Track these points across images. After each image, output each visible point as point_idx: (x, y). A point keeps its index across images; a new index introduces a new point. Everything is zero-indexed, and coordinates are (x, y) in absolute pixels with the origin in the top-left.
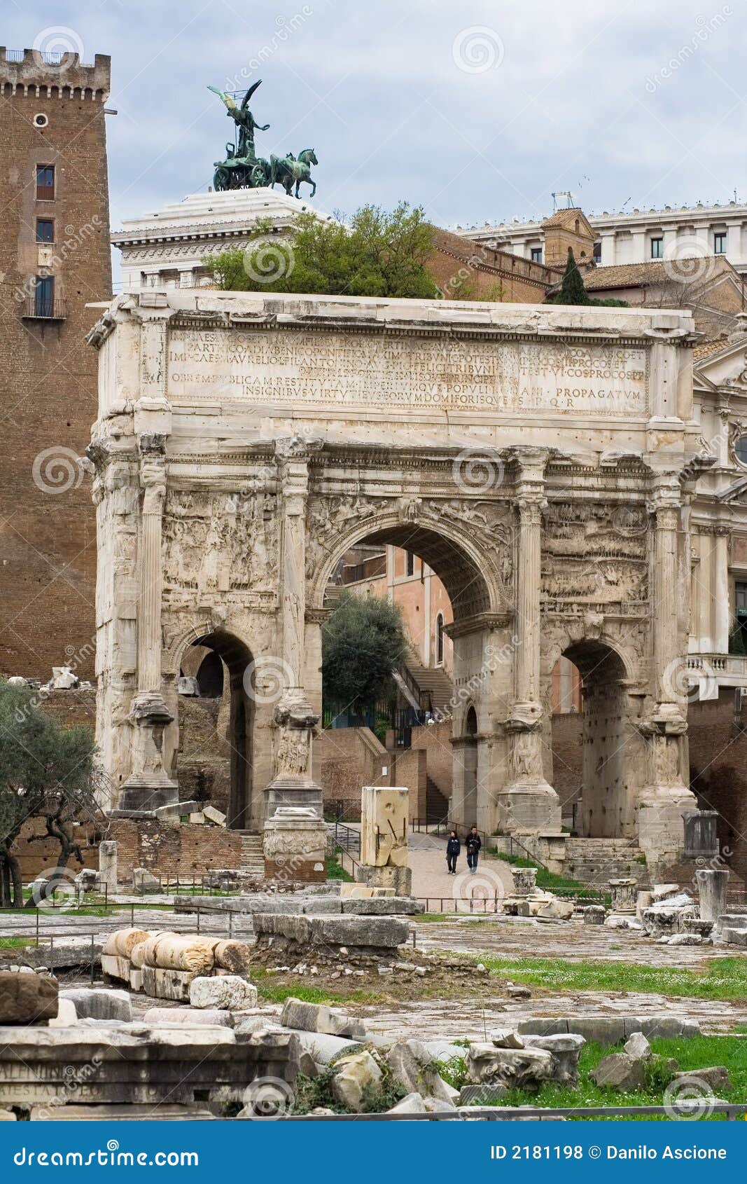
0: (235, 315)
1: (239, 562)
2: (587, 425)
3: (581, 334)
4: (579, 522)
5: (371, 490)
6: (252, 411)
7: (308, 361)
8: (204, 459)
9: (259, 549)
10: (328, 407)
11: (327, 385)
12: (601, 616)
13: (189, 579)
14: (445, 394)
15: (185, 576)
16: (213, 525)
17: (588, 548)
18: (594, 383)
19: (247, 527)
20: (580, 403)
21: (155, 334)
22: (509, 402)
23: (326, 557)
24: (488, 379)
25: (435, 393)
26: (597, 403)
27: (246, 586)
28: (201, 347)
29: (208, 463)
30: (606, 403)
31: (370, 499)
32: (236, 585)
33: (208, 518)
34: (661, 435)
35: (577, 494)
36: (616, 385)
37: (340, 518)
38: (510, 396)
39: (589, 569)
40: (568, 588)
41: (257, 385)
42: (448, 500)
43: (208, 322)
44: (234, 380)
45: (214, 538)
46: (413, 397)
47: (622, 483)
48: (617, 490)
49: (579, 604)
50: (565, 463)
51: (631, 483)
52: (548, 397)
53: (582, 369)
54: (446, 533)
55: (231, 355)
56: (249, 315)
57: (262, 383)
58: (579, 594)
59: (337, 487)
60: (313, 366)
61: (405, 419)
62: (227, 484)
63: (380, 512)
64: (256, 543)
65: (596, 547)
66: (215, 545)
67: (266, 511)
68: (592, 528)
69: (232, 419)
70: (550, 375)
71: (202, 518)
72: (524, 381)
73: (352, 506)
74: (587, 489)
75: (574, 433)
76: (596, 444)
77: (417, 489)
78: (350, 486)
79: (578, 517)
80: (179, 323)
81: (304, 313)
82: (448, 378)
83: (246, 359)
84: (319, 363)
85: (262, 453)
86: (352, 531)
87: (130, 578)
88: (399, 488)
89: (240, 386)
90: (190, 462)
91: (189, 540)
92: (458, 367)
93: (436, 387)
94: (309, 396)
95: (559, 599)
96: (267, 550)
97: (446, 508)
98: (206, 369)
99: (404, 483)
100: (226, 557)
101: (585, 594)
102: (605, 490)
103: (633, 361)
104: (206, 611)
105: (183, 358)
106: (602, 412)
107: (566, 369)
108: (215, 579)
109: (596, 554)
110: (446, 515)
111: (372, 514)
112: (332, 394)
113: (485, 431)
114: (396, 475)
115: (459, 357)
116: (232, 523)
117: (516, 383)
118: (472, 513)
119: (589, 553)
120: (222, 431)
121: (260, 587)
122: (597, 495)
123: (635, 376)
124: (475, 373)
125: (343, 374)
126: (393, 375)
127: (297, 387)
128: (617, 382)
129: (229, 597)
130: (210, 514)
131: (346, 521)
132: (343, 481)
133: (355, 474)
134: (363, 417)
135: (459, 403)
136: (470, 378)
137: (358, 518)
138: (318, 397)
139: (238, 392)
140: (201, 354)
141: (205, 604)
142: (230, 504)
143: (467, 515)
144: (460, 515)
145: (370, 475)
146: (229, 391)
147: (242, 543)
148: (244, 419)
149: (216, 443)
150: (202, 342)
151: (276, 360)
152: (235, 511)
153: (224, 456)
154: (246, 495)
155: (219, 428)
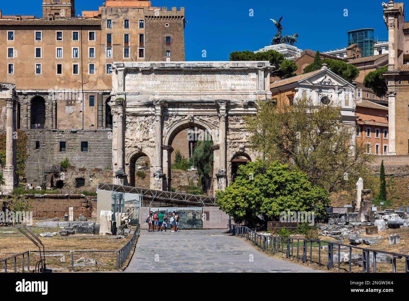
0: (142, 68)
1: (145, 134)
2: (239, 94)
3: (237, 69)
4: (237, 120)
5: (180, 113)
6: (147, 93)
7: (163, 79)
8: (135, 107)
9: (150, 130)
10: (168, 92)
11: (168, 86)
12: (243, 145)
13: (132, 138)
14: (200, 86)
15: (131, 138)
16: (138, 124)
17: (240, 127)
18: (242, 82)
19: (148, 124)
20: (238, 88)
21: (121, 74)
22: (218, 88)
23: (168, 131)
24: (213, 82)
25: (198, 86)
26: (243, 87)
27: (148, 140)
28: (134, 77)
30: (245, 87)
31: (180, 116)
32: (144, 140)
34: (259, 95)
35: (237, 112)
36: (248, 82)
37: (172, 121)
38: (218, 86)
39: (241, 133)
40: (235, 138)
42: (202, 115)
43: (136, 71)
44: (143, 85)
45: (139, 127)
46: (191, 88)
47: (249, 109)
48: (248, 111)
49: (238, 142)
50: (233, 104)
51: (252, 109)
52: (229, 86)
53: (238, 78)
54: (201, 124)
55: (142, 79)
56: (146, 68)
57: (150, 85)
58: (238, 139)
59: (170, 113)
60: (164, 81)
61: (189, 94)
62: (141, 113)
63: (183, 119)
64: (150, 129)
65: (243, 127)
66: (139, 129)
67: (152, 120)
68: (241, 121)
69: (142, 96)
70: (230, 80)
71: (135, 122)
72: (222, 82)
73: (175, 118)
74: (239, 111)
75: (235, 96)
76: (242, 98)
77: (193, 113)
78: (174, 112)
79: (238, 119)
80: (127, 71)
81: (161, 66)
82: (201, 82)
83: (146, 80)
84: (166, 80)
85: (150, 104)
86: (175, 124)
88: (188, 113)
89: (145, 87)
90: (131, 108)
91: (131, 128)
92: (204, 79)
93: (198, 85)
94: (163, 89)
95: (232, 141)
96: (153, 130)
97: (201, 117)
98: (135, 83)
99: (189, 111)
100: (142, 132)
101: (240, 139)
102: (245, 111)
103: (253, 75)
104: (136, 147)
105: (129, 80)
106: (244, 90)
107: (234, 78)
108: (139, 138)
109: (243, 128)
110: (201, 119)
111: (180, 120)
112: (169, 88)
113: (211, 96)
114: (187, 109)
115: (204, 77)
116: (143, 123)
117: (220, 83)
118: (208, 118)
119: (241, 129)
120: (139, 99)
121: (151, 140)
122: (242, 112)
123: (253, 79)
124: (209, 81)
125: (172, 82)
126: (186, 82)
127: (160, 87)
128: (248, 81)
129: (142, 143)
130: (137, 121)
131: (174, 122)
132: (172, 111)
133: (176, 109)
134: (177, 94)
135: (204, 89)
136: (207, 82)
137: (177, 121)
138: (165, 89)
139: (144, 88)
140: (134, 79)
141: (136, 145)
142: (143, 118)
143: (206, 119)
144: (205, 119)
145: (180, 109)
146: (142, 88)
147: (146, 129)
148: (145, 96)
149: (138, 102)
150: (134, 75)
151: (154, 79)
152: (144, 120)
153: (140, 106)
154: (146, 116)
155: (139, 98)
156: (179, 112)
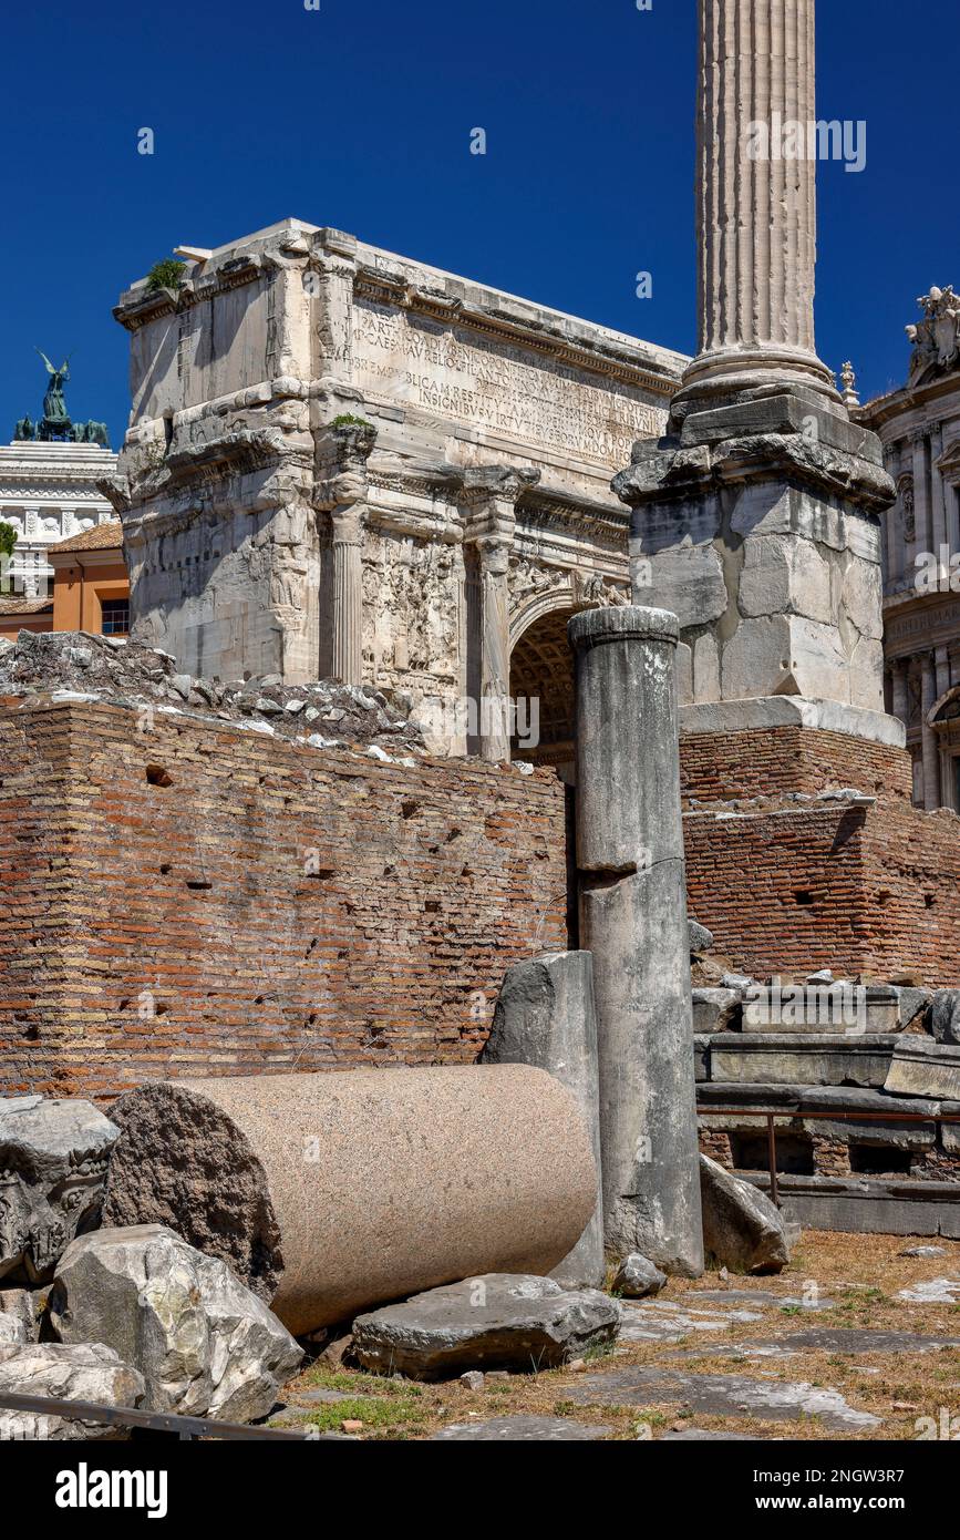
1: (414, 632)
5: (552, 557)
6: (435, 425)
7: (484, 372)
8: (386, 482)
9: (433, 616)
10: (508, 437)
11: (502, 410)
14: (610, 445)
16: (387, 575)
19: (422, 584)
21: (341, 290)
25: (602, 443)
27: (423, 665)
28: (378, 326)
29: (389, 487)
31: (545, 567)
32: (413, 663)
33: (381, 564)
37: (518, 587)
41: (434, 391)
42: (618, 583)
43: (389, 294)
44: (410, 380)
45: (388, 593)
46: (582, 445)
55: (407, 346)
57: (439, 388)
59: (517, 545)
60: (489, 380)
61: (582, 469)
62: (407, 521)
63: (555, 587)
64: (432, 608)
66: (388, 603)
67: (442, 566)
69: (416, 431)
71: (374, 564)
73: (528, 574)
77: (591, 562)
78: (530, 546)
80: (357, 285)
81: (485, 306)
82: (613, 427)
83: (423, 354)
84: (495, 377)
85: (449, 484)
86: (529, 606)
87: (301, 636)
88: (574, 558)
89: (418, 391)
92: (621, 416)
93: (602, 436)
94: (487, 419)
96: (442, 619)
98: (381, 356)
99: (580, 552)
100: (400, 623)
105: (357, 335)
108: (390, 650)
111: (547, 587)
112: (507, 420)
114: (572, 542)
115: (622, 404)
116: (407, 574)
120: (406, 446)
121: (436, 668)
124: (636, 427)
125: (518, 398)
126: (564, 411)
127: (473, 403)
129: (406, 678)
130: (382, 559)
131: (523, 593)
132: (524, 538)
133: (535, 534)
134: (544, 458)
136: (631, 430)
137: (534, 590)
138: (495, 421)
139: (414, 396)
140: (376, 334)
141: (382, 685)
142: (406, 549)
145: (548, 536)
146: (405, 391)
147: (417, 605)
148: (429, 434)
149: (399, 461)
150: (376, 318)
151: (452, 363)
152: (410, 559)
153: (408, 481)
154: (421, 540)
155: (402, 439)
156: (547, 550)
